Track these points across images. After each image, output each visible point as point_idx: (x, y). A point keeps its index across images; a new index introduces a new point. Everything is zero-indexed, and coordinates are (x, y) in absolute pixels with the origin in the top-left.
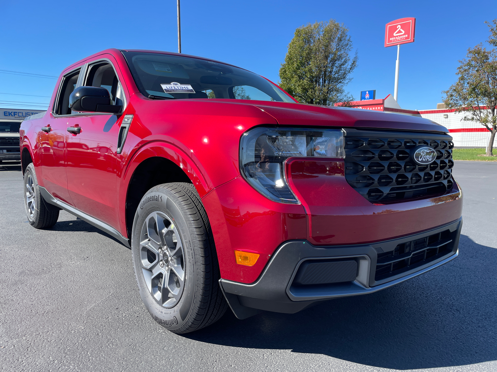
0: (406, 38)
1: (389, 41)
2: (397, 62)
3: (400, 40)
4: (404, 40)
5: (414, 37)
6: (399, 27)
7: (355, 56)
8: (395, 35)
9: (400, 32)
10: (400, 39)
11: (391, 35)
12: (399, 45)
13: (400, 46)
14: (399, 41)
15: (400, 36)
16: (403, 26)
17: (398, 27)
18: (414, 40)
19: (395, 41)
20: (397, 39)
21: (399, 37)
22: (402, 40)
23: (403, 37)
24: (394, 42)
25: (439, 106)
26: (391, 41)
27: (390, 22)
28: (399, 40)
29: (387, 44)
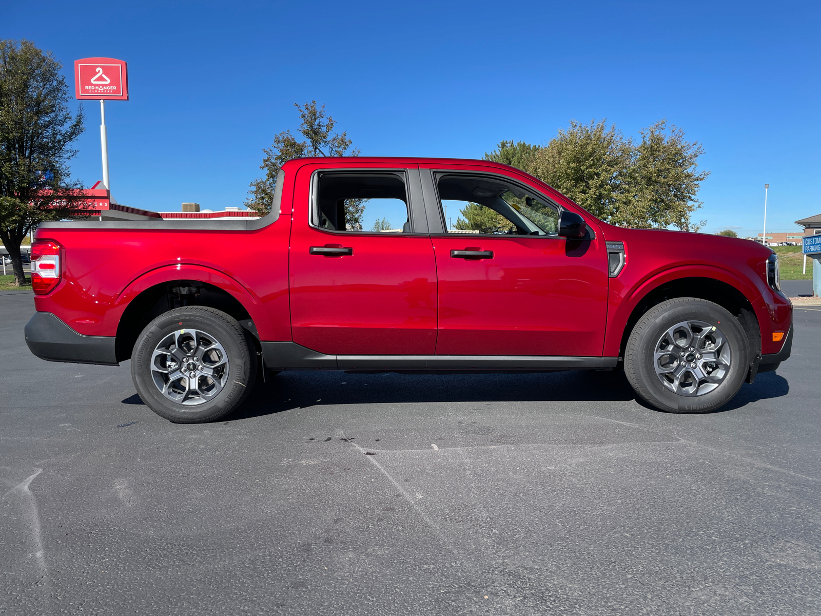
0: (114, 92)
1: (84, 91)
2: (102, 128)
3: (104, 93)
4: (110, 93)
5: (127, 93)
6: (99, 71)
7: (78, 113)
8: (92, 81)
9: (101, 79)
10: (104, 90)
11: (87, 82)
12: (102, 101)
13: (104, 102)
14: (101, 93)
15: (103, 85)
16: (106, 70)
17: (97, 70)
18: (128, 97)
19: (95, 93)
20: (98, 90)
21: (101, 86)
22: (107, 93)
23: (108, 88)
24: (92, 93)
25: (186, 207)
26: (87, 91)
27: (82, 59)
28: (102, 91)
29: (80, 94)
